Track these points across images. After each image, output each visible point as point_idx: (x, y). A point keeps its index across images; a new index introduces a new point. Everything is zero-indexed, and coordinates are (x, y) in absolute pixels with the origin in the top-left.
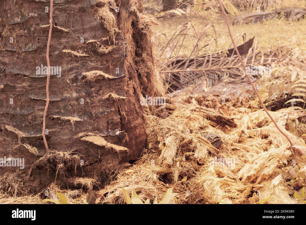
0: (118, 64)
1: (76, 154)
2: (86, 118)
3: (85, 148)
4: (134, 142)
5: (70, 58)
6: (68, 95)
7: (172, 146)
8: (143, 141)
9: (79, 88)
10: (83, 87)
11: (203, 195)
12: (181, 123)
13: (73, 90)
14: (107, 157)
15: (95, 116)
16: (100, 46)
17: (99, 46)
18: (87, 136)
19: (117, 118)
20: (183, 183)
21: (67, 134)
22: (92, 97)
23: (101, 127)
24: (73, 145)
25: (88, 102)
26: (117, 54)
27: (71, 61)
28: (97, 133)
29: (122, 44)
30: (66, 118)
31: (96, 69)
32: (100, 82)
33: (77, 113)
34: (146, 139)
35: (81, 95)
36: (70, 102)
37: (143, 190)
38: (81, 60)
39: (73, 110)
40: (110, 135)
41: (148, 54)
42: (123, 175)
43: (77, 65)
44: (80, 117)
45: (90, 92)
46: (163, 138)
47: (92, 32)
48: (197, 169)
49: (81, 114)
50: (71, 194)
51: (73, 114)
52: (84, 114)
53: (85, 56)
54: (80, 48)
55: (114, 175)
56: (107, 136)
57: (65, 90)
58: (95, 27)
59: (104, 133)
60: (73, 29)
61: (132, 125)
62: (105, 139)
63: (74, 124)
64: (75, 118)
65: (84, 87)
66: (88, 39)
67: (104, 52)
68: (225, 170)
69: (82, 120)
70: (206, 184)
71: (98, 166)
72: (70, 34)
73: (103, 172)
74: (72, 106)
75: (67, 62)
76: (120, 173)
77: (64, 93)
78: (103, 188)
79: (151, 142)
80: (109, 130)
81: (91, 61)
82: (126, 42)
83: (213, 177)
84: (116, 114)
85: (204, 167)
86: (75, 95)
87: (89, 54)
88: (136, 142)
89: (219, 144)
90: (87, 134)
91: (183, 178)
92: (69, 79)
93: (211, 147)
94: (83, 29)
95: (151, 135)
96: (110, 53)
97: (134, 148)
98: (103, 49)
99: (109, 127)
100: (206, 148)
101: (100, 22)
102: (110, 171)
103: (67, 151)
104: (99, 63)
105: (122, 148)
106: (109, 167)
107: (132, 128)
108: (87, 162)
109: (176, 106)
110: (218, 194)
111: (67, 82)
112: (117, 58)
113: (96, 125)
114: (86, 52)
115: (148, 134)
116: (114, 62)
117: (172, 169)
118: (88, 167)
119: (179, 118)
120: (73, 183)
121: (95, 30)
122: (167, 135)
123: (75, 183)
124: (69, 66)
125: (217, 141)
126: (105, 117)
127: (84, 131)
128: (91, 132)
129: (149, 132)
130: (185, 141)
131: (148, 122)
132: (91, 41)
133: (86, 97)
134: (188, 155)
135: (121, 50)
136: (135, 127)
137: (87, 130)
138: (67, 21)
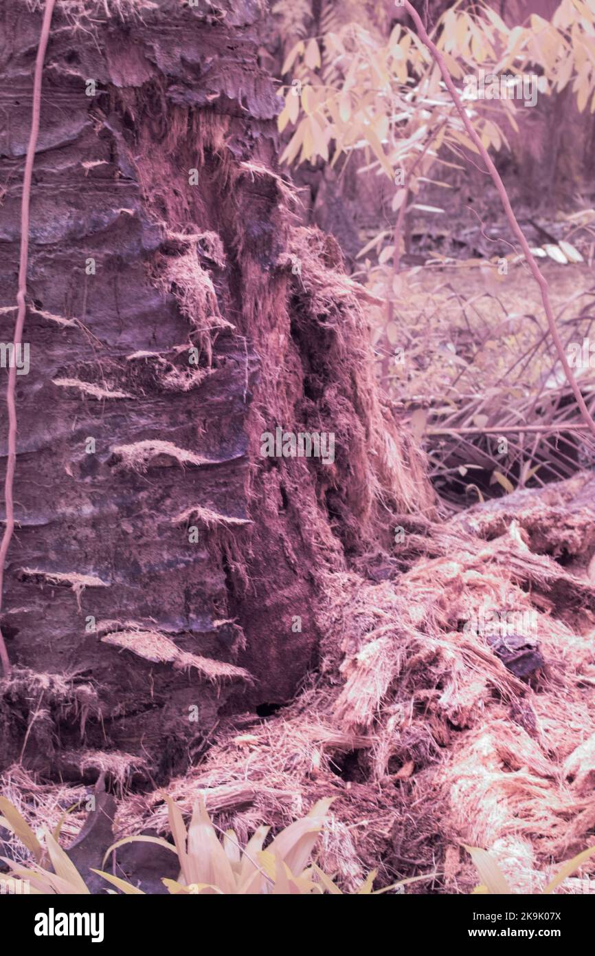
0: (223, 421)
1: (86, 682)
2: (119, 579)
3: (115, 667)
4: (273, 652)
5: (75, 404)
6: (70, 510)
7: (377, 670)
8: (304, 648)
9: (102, 492)
10: (112, 487)
11: (439, 824)
12: (424, 599)
13: (83, 495)
14: (180, 695)
15: (149, 572)
16: (169, 369)
17: (163, 368)
18: (120, 630)
19: (215, 581)
20: (398, 781)
21: (64, 622)
22: (139, 517)
23: (167, 607)
24: (79, 656)
25: (125, 533)
26: (221, 392)
27: (79, 410)
28: (153, 622)
29: (238, 362)
30: (61, 576)
31: (155, 435)
32: (164, 475)
33: (93, 561)
34: (317, 644)
35: (105, 510)
36: (75, 529)
37: (259, 798)
38: (110, 409)
39: (84, 555)
40: (191, 631)
41: (342, 391)
42: (225, 749)
43: (96, 422)
44: (103, 574)
45: (133, 503)
46: (356, 645)
47: (146, 326)
48: (446, 741)
49: (107, 568)
50: (66, 798)
51: (82, 565)
52: (116, 567)
53: (122, 399)
54: (108, 375)
55: (201, 746)
56: (183, 633)
57: (62, 495)
58: (154, 313)
59: (174, 624)
60: (89, 319)
61: (268, 603)
62: (176, 642)
63: (83, 595)
64: (86, 577)
65: (115, 489)
66: (132, 349)
67: (180, 387)
68: (526, 748)
69: (106, 584)
70: (457, 790)
71: (152, 718)
72: (80, 335)
73: (168, 737)
74: (80, 542)
75: (67, 415)
76: (219, 743)
77: (59, 503)
78: (164, 783)
79: (329, 652)
80: (191, 615)
81: (140, 414)
82: (253, 358)
83: (482, 769)
84: (212, 570)
85: (468, 737)
86: (88, 510)
87: (134, 393)
88: (282, 654)
89: (529, 667)
90: (122, 626)
91: (401, 766)
92: (73, 463)
93: (499, 676)
94: (119, 320)
95: (331, 631)
96: (195, 389)
97: (275, 669)
98: (177, 379)
99: (192, 607)
100: (484, 679)
101: (171, 299)
102: (188, 735)
103: (60, 673)
104: (165, 419)
105: (227, 670)
106: (186, 724)
107: (266, 611)
108: (120, 705)
109: (441, 544)
110: (489, 820)
111: (65, 472)
112: (219, 403)
113: (149, 599)
114: (125, 387)
115: (323, 629)
116: (211, 416)
117: (372, 738)
118: (123, 721)
119: (420, 583)
120: (75, 766)
121: (155, 322)
122: (368, 636)
123: (82, 766)
124: (74, 427)
125: (523, 657)
126: (177, 577)
127: (113, 617)
128: (135, 618)
129: (327, 623)
130: (422, 655)
131: (328, 592)
132: (140, 354)
133: (123, 517)
134: (422, 697)
135: (236, 381)
136: (280, 609)
137: (123, 615)
138: (70, 295)
